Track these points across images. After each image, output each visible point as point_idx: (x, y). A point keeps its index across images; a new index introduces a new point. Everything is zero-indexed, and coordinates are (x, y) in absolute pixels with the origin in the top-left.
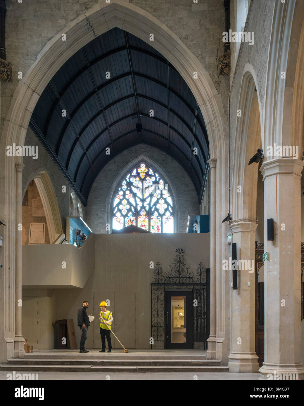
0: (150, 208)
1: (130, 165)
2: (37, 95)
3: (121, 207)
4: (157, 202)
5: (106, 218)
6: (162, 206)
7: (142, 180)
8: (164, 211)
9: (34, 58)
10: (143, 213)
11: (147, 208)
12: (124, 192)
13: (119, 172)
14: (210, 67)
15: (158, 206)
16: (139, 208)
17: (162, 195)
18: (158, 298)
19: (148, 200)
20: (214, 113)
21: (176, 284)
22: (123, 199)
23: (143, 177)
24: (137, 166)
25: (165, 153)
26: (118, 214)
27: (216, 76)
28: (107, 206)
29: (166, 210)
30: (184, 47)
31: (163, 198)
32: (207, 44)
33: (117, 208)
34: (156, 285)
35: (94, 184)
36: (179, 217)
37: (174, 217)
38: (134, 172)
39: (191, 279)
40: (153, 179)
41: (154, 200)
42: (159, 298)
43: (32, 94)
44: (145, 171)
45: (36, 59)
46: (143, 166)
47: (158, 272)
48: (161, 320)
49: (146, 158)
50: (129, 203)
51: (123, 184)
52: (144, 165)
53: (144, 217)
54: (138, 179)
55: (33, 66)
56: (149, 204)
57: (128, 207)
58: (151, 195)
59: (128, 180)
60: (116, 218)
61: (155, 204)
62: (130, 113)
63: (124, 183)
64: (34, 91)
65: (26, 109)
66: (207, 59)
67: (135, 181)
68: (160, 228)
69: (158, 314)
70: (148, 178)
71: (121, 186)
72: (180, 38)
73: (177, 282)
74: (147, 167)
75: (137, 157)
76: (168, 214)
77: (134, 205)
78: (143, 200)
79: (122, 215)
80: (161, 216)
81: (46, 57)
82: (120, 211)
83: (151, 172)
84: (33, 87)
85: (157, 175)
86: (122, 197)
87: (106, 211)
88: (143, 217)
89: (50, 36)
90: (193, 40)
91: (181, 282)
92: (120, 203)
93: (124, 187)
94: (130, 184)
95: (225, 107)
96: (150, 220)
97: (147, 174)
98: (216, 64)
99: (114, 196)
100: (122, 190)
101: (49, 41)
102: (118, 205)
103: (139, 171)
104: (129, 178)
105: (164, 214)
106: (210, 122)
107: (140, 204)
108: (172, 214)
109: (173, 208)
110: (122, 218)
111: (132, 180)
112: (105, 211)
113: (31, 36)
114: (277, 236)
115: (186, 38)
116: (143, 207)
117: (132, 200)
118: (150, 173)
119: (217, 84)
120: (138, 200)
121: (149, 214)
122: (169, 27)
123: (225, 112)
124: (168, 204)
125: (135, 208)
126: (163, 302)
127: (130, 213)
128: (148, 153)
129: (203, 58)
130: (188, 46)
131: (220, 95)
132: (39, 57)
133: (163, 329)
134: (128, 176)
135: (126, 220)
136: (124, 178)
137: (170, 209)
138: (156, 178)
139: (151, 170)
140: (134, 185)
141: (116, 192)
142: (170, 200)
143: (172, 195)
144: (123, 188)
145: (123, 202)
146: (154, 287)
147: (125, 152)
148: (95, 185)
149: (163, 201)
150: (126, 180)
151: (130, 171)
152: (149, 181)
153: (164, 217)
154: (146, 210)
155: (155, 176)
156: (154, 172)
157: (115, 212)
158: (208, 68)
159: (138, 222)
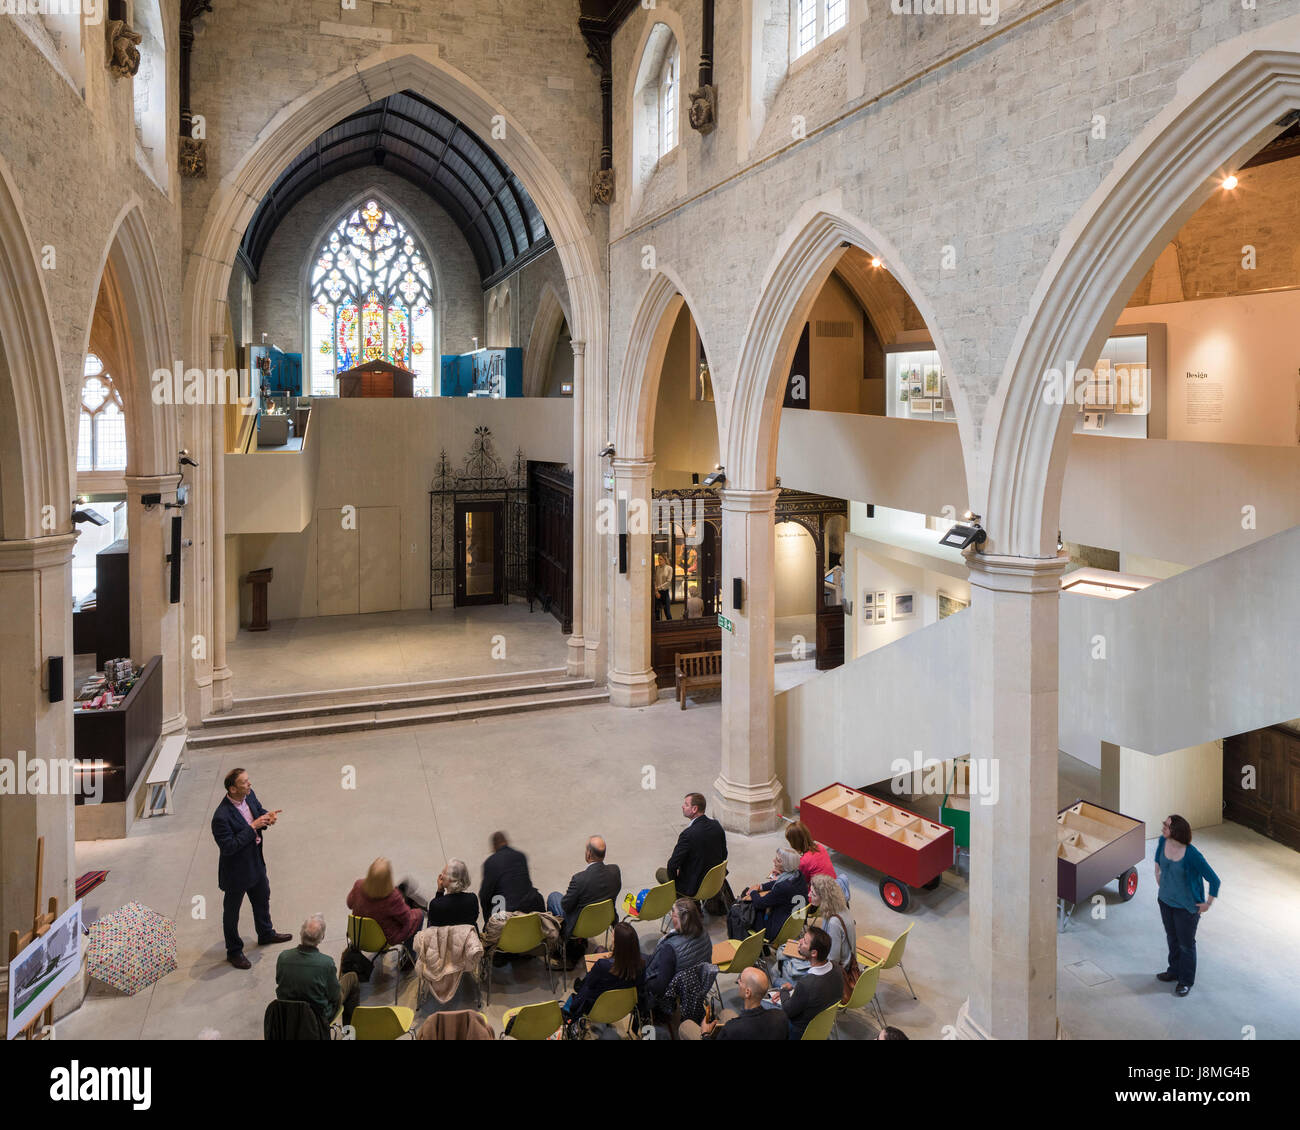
0: (388, 291)
1: (349, 204)
2: (254, 202)
3: (328, 284)
4: (401, 279)
5: (298, 308)
6: (410, 288)
7: (372, 234)
8: (414, 298)
9: (253, 138)
10: (373, 299)
11: (381, 290)
12: (335, 256)
13: (326, 218)
14: (578, 188)
15: (402, 287)
16: (364, 289)
17: (410, 265)
18: (443, 517)
19: (383, 275)
20: (582, 264)
21: (476, 491)
22: (332, 270)
23: (372, 229)
24: (362, 206)
25: (418, 189)
26: (323, 299)
27: (588, 205)
28: (300, 284)
29: (419, 295)
30: (536, 149)
31: (412, 272)
32: (573, 149)
33: (319, 285)
34: (438, 493)
35: (273, 238)
36: (444, 312)
37: (435, 311)
38: (355, 218)
39: (501, 482)
40: (393, 234)
41: (395, 275)
42: (445, 517)
43: (246, 202)
44: (377, 218)
45: (257, 139)
46: (372, 206)
47: (444, 471)
48: (449, 556)
49: (378, 194)
50: (344, 277)
51: (331, 240)
52: (376, 206)
53: (376, 307)
54: (362, 230)
55: (251, 153)
56: (386, 282)
57: (343, 285)
58: (390, 265)
59: (342, 233)
60: (317, 306)
61: (397, 283)
62: (365, 130)
63: (334, 237)
64: (249, 196)
65: (232, 230)
66: (574, 175)
67: (359, 236)
68: (407, 328)
69: (443, 547)
70: (382, 231)
71: (328, 243)
72: (529, 132)
73: (477, 487)
74: (382, 209)
75: (362, 190)
76: (422, 302)
77: (355, 281)
78: (373, 274)
79: (330, 301)
80: (409, 305)
81: (276, 137)
82: (326, 292)
83: (389, 220)
84: (247, 189)
85: (400, 226)
86: (330, 266)
87: (300, 294)
88: (373, 307)
89: (286, 99)
90: (550, 139)
91: (485, 487)
92: (326, 277)
93: (335, 246)
94: (345, 240)
95: (601, 259)
96: (387, 311)
97: (381, 223)
98: (589, 183)
99: (314, 263)
100: (329, 250)
101: (284, 107)
102: (322, 281)
103: (365, 216)
104: (345, 229)
105: (415, 303)
106: (576, 278)
107: (367, 282)
108: (431, 303)
109: (431, 292)
110: (331, 307)
111: (351, 232)
112: (297, 295)
113: (245, 93)
114: (746, 602)
115: (538, 133)
116: (373, 288)
117: (351, 273)
118: (386, 222)
119: (590, 217)
120: (363, 274)
121: (386, 301)
122: (509, 111)
123: (602, 267)
124: (423, 284)
125: (358, 289)
126: (453, 523)
127: (347, 298)
128: (385, 184)
129: (566, 171)
130: (542, 148)
131: (593, 237)
132: (264, 136)
133: (451, 572)
134: (344, 223)
135: (338, 311)
136: (334, 227)
137: (426, 292)
138: (399, 231)
139: (388, 216)
140: (354, 241)
141: (319, 254)
142: (425, 276)
143: (429, 267)
144: (332, 246)
145: (332, 275)
146: (435, 497)
147: (338, 180)
148: (274, 240)
149: (413, 277)
150: (338, 232)
151: (348, 216)
152: (385, 238)
153: (415, 309)
154: (379, 294)
155: (396, 227)
156: (395, 221)
157: (315, 294)
158: (575, 188)
159: (364, 315)
